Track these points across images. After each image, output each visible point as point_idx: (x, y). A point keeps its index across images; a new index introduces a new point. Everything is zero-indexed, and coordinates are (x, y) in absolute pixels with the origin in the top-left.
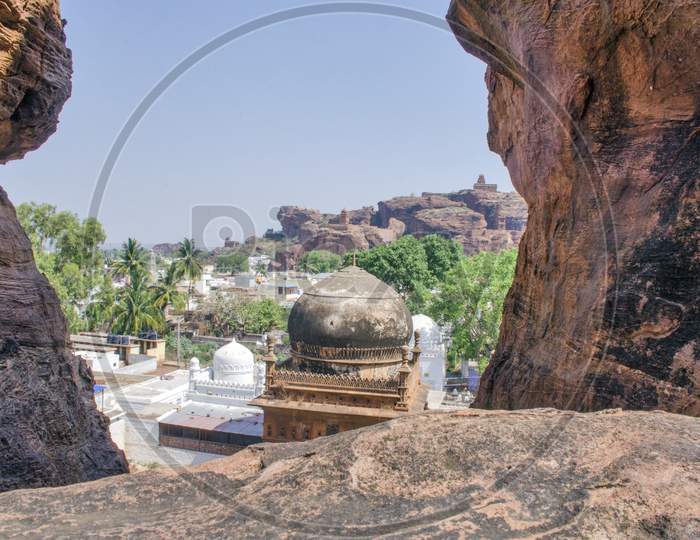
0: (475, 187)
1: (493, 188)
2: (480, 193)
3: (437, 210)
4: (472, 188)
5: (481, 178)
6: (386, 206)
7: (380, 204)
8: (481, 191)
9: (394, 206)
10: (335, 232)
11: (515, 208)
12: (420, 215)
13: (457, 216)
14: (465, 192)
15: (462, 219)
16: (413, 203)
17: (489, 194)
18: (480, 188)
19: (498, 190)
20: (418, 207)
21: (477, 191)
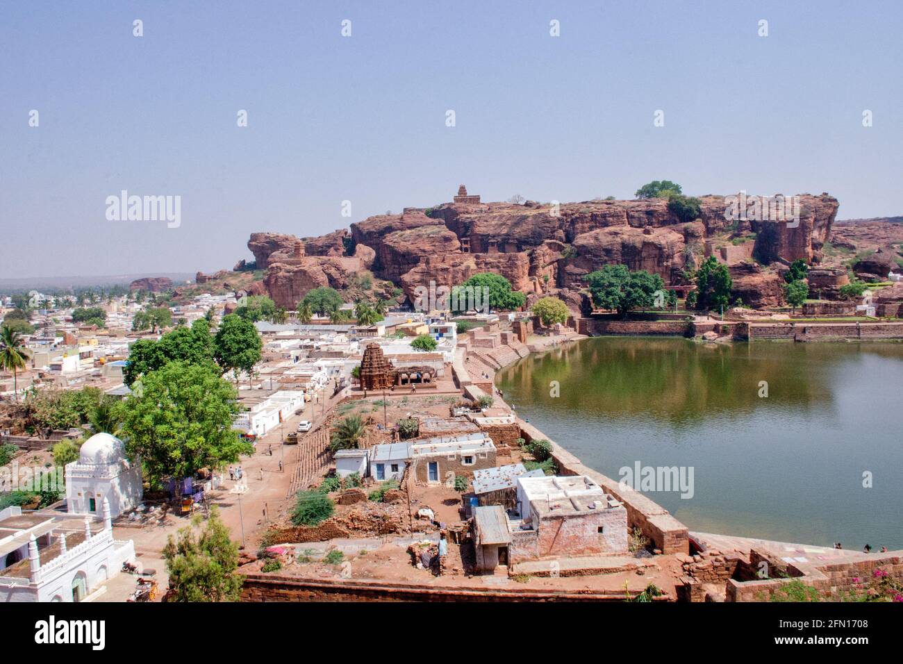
0: (456, 200)
1: (476, 200)
2: (461, 206)
3: (408, 232)
4: (453, 202)
5: (462, 190)
6: (358, 228)
7: (353, 226)
8: (463, 204)
9: (366, 229)
10: (288, 267)
11: (493, 223)
12: (390, 239)
13: (428, 237)
14: (444, 207)
15: (432, 240)
16: (385, 225)
17: (471, 207)
18: (462, 200)
19: (481, 201)
20: (389, 229)
21: (458, 205)
